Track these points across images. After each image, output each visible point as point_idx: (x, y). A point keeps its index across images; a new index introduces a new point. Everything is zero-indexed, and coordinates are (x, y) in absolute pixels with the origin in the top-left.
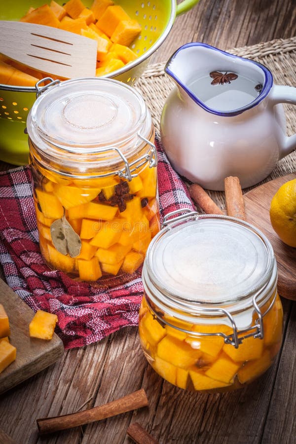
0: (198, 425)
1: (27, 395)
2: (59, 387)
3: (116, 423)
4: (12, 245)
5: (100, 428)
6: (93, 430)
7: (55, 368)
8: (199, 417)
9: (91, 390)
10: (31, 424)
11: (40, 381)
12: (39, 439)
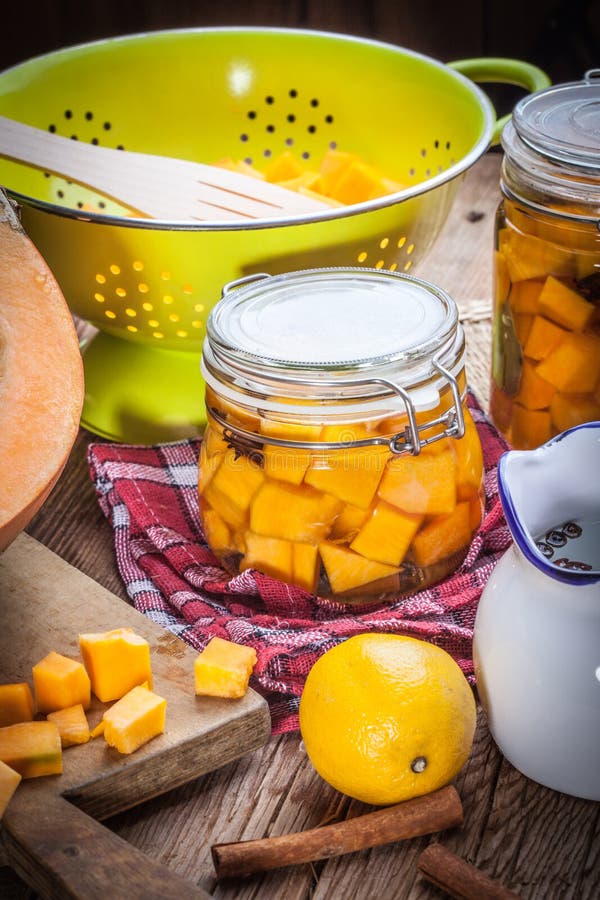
0: (579, 859)
1: (187, 816)
2: (261, 801)
3: (391, 859)
4: (168, 554)
5: (355, 867)
6: (340, 871)
7: (250, 770)
8: (581, 843)
9: (332, 805)
10: (198, 864)
11: (216, 793)
12: (218, 888)
